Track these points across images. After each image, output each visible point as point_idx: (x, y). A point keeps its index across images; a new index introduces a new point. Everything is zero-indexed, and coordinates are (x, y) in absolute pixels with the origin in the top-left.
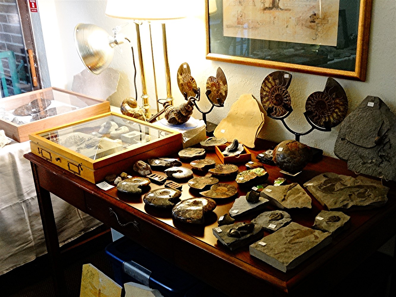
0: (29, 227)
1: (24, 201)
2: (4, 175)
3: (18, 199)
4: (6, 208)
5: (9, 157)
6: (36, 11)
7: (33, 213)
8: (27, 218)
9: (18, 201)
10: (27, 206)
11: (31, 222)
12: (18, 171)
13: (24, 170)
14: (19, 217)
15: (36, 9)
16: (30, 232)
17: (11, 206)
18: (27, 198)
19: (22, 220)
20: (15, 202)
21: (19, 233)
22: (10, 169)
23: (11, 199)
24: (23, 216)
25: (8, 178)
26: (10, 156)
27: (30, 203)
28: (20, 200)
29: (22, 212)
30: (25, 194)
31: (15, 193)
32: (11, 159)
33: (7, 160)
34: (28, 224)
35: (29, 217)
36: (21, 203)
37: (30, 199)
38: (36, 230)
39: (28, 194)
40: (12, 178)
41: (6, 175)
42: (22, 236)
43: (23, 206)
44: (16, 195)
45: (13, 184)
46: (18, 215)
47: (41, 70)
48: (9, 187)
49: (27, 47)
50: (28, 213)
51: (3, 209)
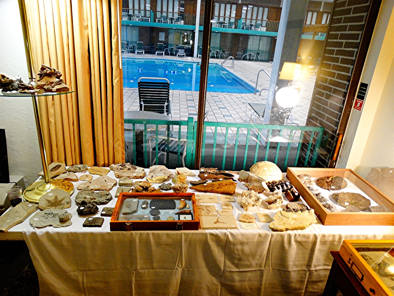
0: (304, 288)
1: (310, 271)
2: (304, 248)
3: (306, 267)
4: (296, 270)
5: (313, 237)
6: (359, 109)
7: (311, 280)
8: (306, 281)
9: (305, 269)
10: (310, 274)
11: (307, 285)
12: (315, 249)
13: (319, 249)
14: (301, 279)
15: (360, 108)
16: (303, 291)
17: (299, 270)
18: (313, 269)
19: (302, 282)
20: (303, 269)
21: (296, 289)
22: (310, 246)
23: (301, 266)
24: (304, 280)
25: (306, 251)
26: (315, 237)
27: (313, 273)
28: (307, 269)
29: (305, 277)
30: (313, 266)
31: (306, 263)
32: (314, 239)
33: (311, 239)
34: (305, 285)
35: (308, 281)
36: (307, 271)
37: (315, 270)
38: (308, 292)
39: (315, 266)
40: (308, 252)
41: (305, 248)
42: (297, 291)
43: (308, 273)
44: (306, 264)
45: (307, 257)
46: (301, 277)
47: (343, 150)
48: (304, 257)
49: (339, 132)
50: (309, 278)
51: (293, 271)
